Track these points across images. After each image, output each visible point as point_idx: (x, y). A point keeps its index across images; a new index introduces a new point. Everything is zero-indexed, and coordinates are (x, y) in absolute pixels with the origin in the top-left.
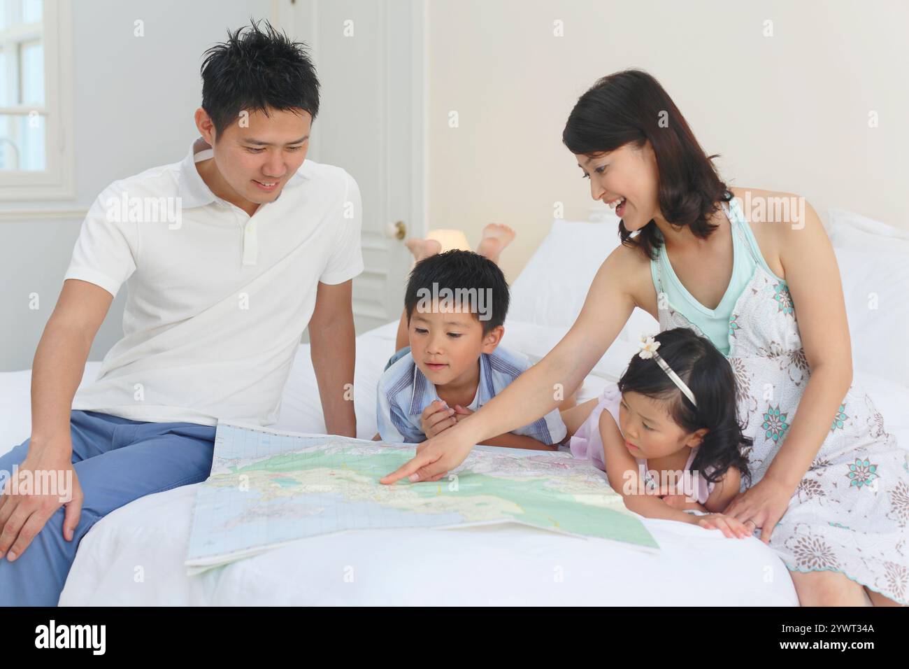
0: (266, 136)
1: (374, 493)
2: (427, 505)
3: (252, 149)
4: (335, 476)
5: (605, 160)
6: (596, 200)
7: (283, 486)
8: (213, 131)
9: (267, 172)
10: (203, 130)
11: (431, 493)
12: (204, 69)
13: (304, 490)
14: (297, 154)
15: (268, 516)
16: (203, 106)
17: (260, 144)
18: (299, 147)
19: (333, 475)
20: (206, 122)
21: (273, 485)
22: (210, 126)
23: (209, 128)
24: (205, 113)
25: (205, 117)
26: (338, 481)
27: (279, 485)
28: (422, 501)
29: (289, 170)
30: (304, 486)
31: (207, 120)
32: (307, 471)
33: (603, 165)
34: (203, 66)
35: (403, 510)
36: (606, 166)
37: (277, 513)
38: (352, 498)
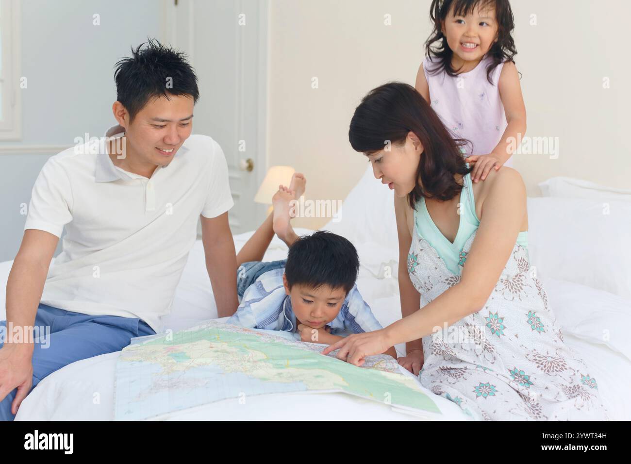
0: (166, 115)
1: (242, 364)
2: (279, 374)
3: (157, 126)
4: (214, 349)
5: (379, 155)
6: (377, 178)
7: (177, 361)
8: (127, 117)
9: (168, 141)
10: (119, 117)
11: (282, 365)
12: (116, 75)
13: (192, 364)
14: (186, 128)
15: (169, 387)
16: (118, 100)
17: (163, 121)
18: (188, 124)
19: (212, 347)
20: (120, 111)
21: (170, 361)
22: (124, 114)
23: (123, 116)
24: (121, 104)
25: (120, 107)
26: (216, 354)
27: (174, 361)
28: (275, 371)
29: (182, 139)
30: (192, 360)
31: (121, 110)
32: (193, 343)
33: (379, 158)
34: (115, 73)
35: (264, 379)
36: (381, 158)
37: (175, 385)
38: (226, 368)
